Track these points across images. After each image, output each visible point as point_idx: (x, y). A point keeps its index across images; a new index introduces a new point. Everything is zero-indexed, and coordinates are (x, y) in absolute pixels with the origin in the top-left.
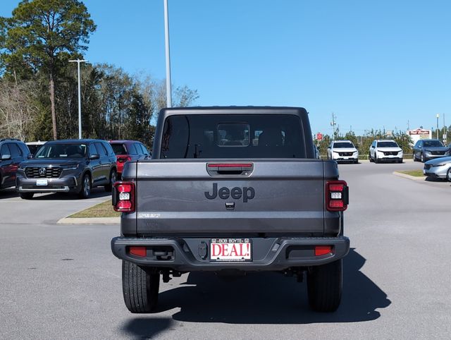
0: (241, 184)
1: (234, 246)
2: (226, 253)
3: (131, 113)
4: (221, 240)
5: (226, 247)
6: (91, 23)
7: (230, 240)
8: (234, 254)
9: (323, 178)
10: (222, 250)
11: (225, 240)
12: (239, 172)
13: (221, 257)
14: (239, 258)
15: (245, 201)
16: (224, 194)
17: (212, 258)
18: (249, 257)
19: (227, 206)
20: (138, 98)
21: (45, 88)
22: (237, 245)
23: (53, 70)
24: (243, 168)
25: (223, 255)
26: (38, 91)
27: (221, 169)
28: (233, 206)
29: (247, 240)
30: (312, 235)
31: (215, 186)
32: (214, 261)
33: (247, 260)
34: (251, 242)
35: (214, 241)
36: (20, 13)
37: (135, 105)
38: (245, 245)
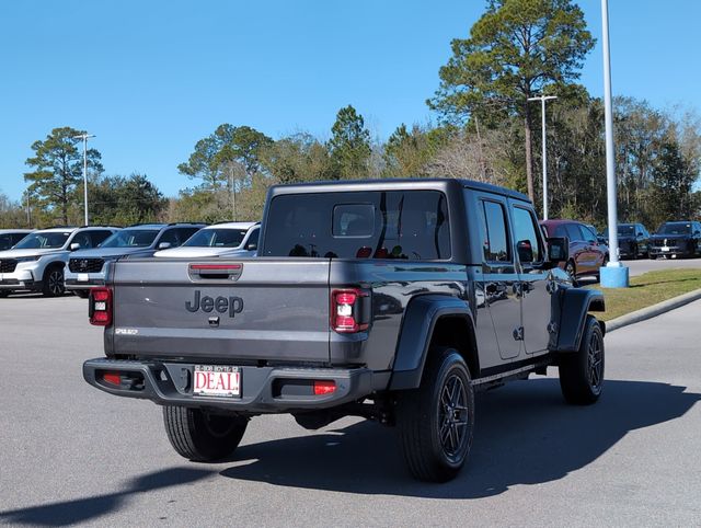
0: (227, 293)
1: (221, 377)
2: (212, 385)
3: (657, 174)
4: (205, 367)
5: (211, 377)
6: (587, 36)
7: (216, 368)
8: (220, 386)
9: (329, 285)
10: (207, 381)
11: (210, 367)
12: (225, 276)
13: (206, 391)
14: (226, 392)
15: (232, 315)
16: (206, 305)
17: (196, 390)
18: (237, 393)
19: (211, 322)
20: (672, 148)
21: (519, 140)
22: (225, 375)
23: (530, 113)
24: (229, 271)
25: (208, 388)
26: (509, 145)
27: (204, 271)
28: (217, 322)
29: (236, 369)
30: (323, 366)
31: (198, 294)
32: (197, 395)
33: (234, 396)
34: (241, 372)
35: (197, 367)
36: (479, 31)
37: (667, 160)
38: (233, 375)
